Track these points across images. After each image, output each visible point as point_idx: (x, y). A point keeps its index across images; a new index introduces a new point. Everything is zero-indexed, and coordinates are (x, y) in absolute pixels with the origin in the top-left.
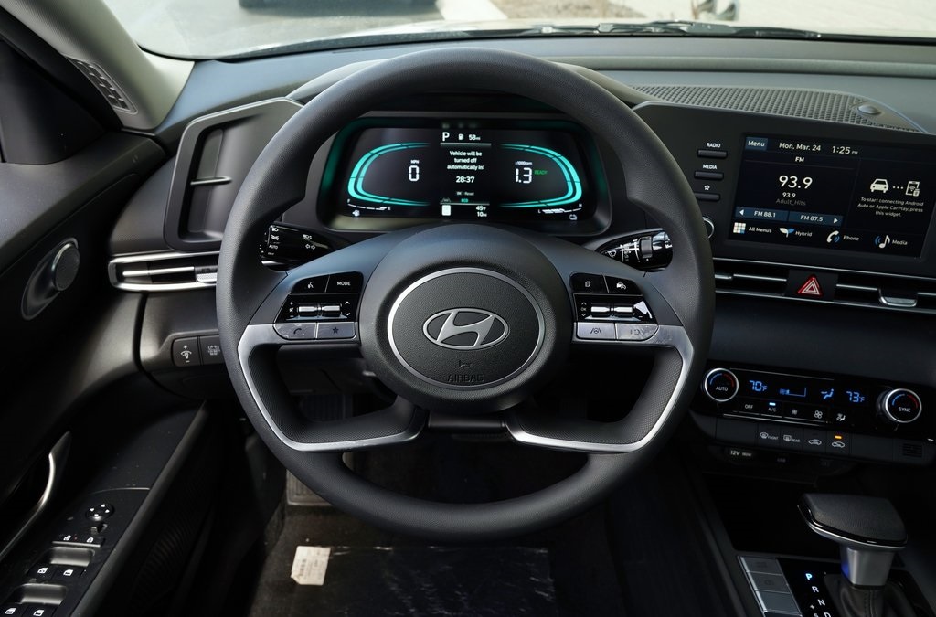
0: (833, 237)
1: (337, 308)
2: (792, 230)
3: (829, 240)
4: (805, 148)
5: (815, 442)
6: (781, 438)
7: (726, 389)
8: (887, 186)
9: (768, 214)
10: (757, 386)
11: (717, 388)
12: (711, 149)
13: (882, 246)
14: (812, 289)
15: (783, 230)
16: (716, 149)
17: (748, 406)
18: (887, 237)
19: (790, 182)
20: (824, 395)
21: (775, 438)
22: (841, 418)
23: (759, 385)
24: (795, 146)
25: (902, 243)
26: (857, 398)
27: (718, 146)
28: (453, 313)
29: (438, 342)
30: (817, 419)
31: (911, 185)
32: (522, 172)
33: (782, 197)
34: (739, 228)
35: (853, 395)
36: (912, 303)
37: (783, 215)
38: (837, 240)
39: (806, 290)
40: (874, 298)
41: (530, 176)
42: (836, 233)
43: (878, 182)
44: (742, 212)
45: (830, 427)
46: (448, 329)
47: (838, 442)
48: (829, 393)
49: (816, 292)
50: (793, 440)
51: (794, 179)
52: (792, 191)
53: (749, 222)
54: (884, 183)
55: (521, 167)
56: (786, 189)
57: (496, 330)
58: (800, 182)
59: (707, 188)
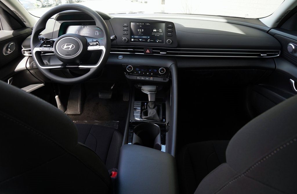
1: (50, 45)
2: (142, 40)
3: (148, 41)
4: (141, 24)
5: (147, 79)
7: (130, 69)
8: (156, 30)
9: (137, 37)
10: (137, 69)
12: (125, 25)
13: (157, 42)
15: (140, 40)
16: (126, 25)
17: (135, 73)
18: (158, 40)
20: (150, 70)
21: (140, 78)
22: (152, 74)
24: (139, 24)
25: (160, 41)
26: (156, 71)
27: (126, 24)
28: (66, 44)
29: (64, 49)
30: (147, 74)
31: (160, 30)
32: (97, 33)
33: (139, 33)
34: (132, 40)
36: (165, 53)
37: (140, 37)
38: (150, 41)
39: (147, 52)
40: (159, 53)
41: (98, 34)
43: (154, 30)
44: (132, 37)
45: (150, 76)
46: (65, 47)
47: (151, 79)
49: (149, 52)
50: (143, 79)
52: (140, 32)
53: (134, 38)
55: (96, 32)
56: (139, 32)
57: (73, 47)
58: (141, 30)
59: (125, 32)
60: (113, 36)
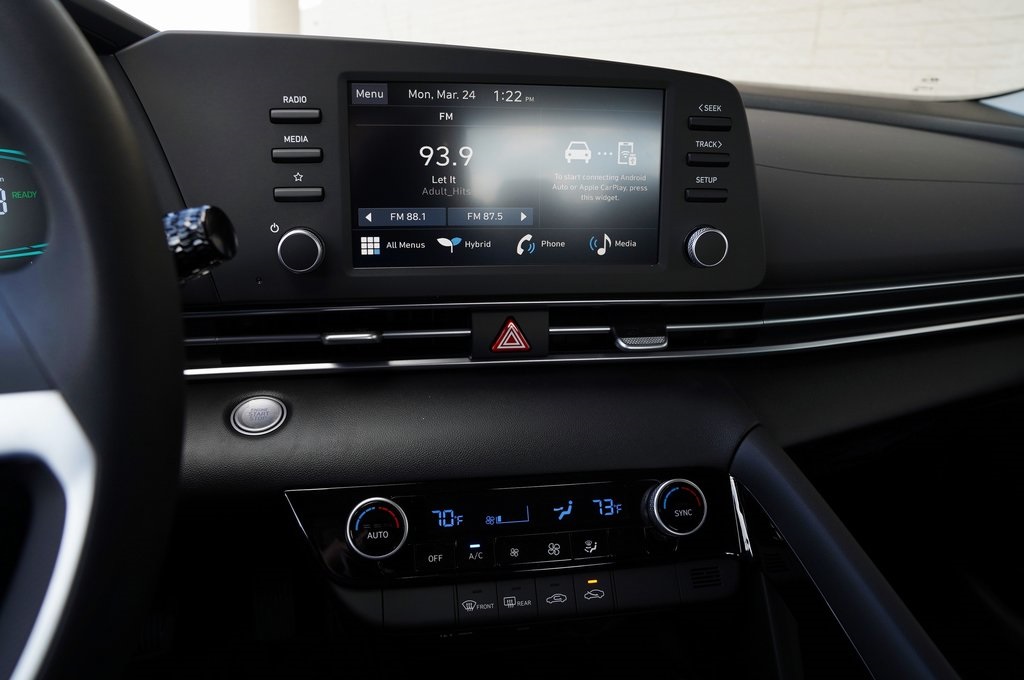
0: (525, 245)
2: (457, 241)
3: (520, 251)
4: (450, 96)
5: (557, 598)
6: (499, 603)
7: (385, 534)
8: (589, 152)
9: (413, 217)
10: (447, 518)
11: (370, 535)
12: (292, 106)
13: (601, 252)
14: (512, 340)
15: (444, 242)
16: (300, 106)
17: (433, 559)
18: (606, 237)
19: (437, 157)
20: (561, 512)
21: (489, 606)
22: (591, 548)
23: (448, 515)
24: (434, 94)
25: (628, 244)
26: (611, 508)
27: (303, 99)
30: (553, 557)
31: (623, 148)
33: (430, 186)
34: (370, 245)
35: (605, 504)
36: (661, 342)
37: (438, 215)
38: (532, 249)
39: (503, 344)
40: (606, 344)
42: (528, 237)
43: (574, 147)
44: (369, 217)
45: (574, 568)
47: (594, 591)
48: (565, 509)
49: (520, 344)
50: (520, 603)
51: (443, 151)
52: (443, 172)
53: (385, 233)
54: (582, 147)
56: (434, 169)
58: (454, 155)
59: (298, 177)
60: (192, 219)
